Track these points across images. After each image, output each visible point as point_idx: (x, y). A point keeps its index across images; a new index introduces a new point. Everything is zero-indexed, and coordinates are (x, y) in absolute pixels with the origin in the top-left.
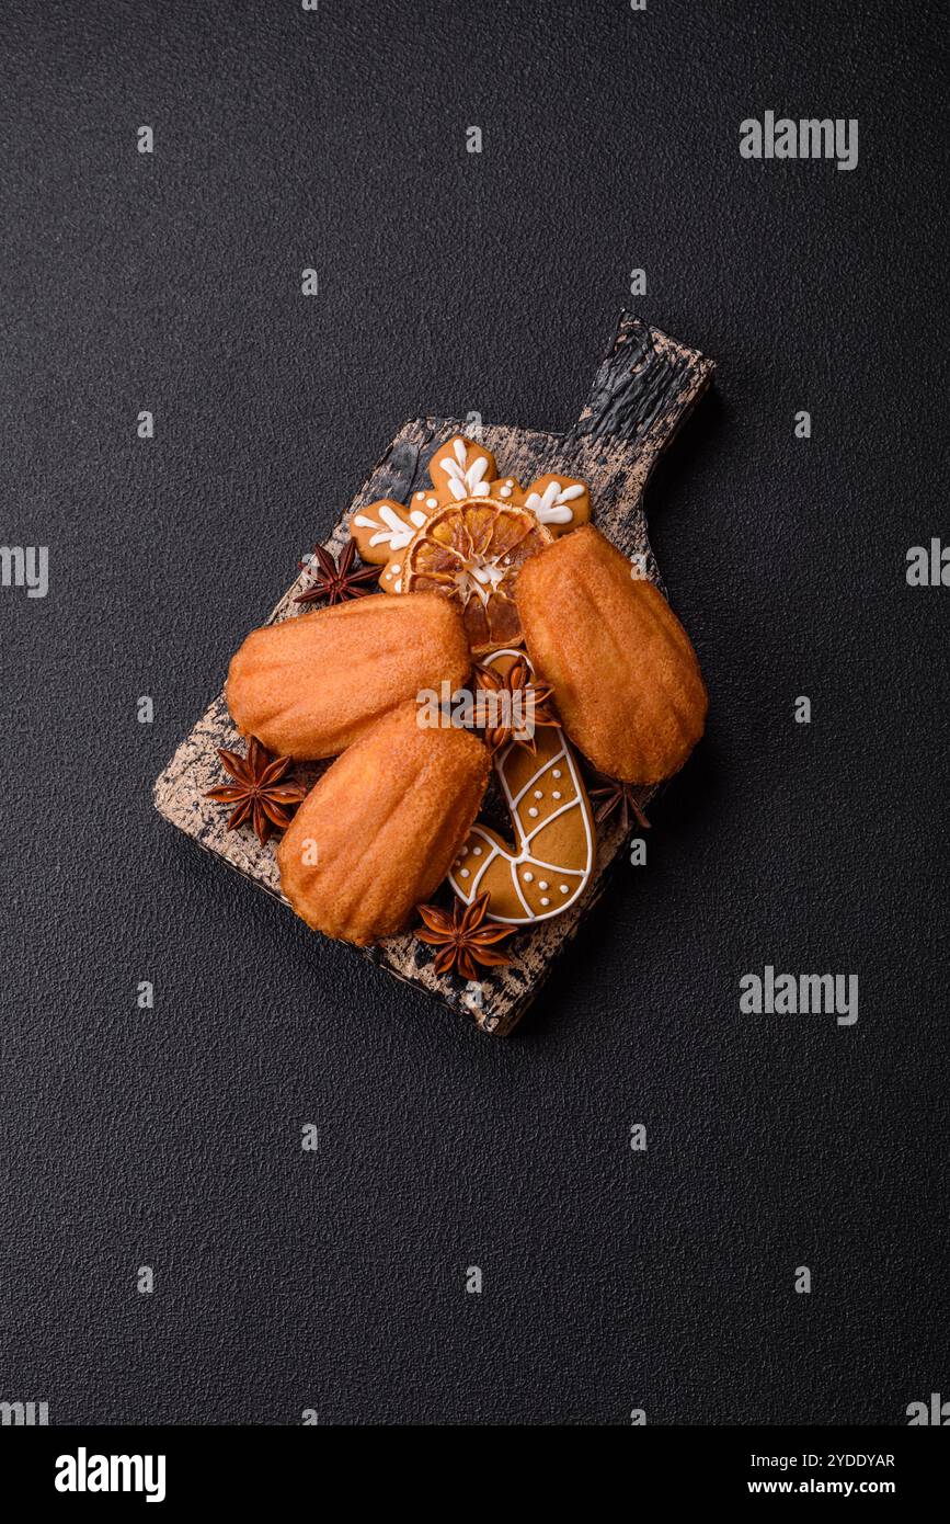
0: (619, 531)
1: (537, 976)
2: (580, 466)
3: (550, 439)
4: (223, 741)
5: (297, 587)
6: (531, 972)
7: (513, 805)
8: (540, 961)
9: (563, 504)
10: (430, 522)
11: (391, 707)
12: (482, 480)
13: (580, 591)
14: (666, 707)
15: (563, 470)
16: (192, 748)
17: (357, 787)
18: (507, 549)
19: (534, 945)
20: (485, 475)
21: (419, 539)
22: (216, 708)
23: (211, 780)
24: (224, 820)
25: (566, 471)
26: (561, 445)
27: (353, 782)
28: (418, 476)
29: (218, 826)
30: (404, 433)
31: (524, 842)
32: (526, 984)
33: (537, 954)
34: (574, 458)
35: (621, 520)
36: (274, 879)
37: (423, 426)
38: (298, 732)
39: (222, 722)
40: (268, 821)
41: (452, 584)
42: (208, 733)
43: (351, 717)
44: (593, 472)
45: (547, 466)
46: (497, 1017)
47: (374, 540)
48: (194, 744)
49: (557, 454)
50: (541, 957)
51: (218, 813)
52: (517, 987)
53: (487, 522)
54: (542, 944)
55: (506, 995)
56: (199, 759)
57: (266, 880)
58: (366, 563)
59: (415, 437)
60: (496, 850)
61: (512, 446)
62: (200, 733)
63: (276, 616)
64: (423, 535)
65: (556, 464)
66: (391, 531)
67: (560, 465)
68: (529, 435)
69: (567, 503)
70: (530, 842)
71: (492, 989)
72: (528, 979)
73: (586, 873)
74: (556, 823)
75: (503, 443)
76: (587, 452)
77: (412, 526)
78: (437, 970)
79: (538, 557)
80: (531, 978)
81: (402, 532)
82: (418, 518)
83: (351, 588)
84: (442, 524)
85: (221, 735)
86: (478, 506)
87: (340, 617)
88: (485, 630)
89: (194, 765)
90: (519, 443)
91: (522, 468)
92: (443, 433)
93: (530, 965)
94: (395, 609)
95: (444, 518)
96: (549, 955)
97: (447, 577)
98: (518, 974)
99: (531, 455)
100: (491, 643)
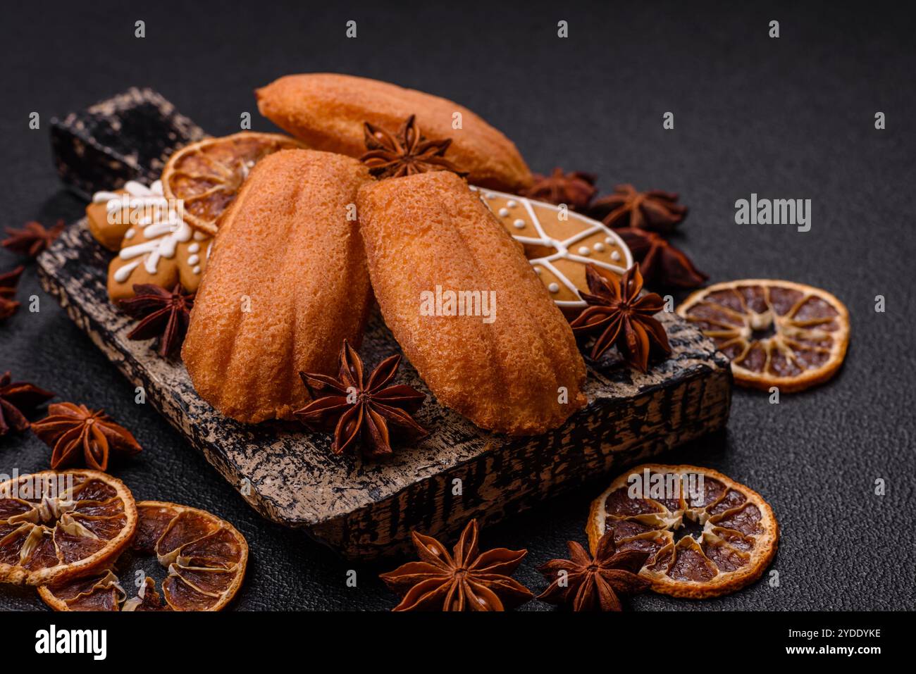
4: (276, 455)
16: (268, 480)
22: (235, 452)
24: (370, 474)
29: (374, 480)
31: (545, 239)
36: (465, 454)
39: (255, 451)
51: (359, 475)
56: (285, 477)
62: (254, 470)
70: (547, 233)
78: (643, 371)
85: (270, 455)
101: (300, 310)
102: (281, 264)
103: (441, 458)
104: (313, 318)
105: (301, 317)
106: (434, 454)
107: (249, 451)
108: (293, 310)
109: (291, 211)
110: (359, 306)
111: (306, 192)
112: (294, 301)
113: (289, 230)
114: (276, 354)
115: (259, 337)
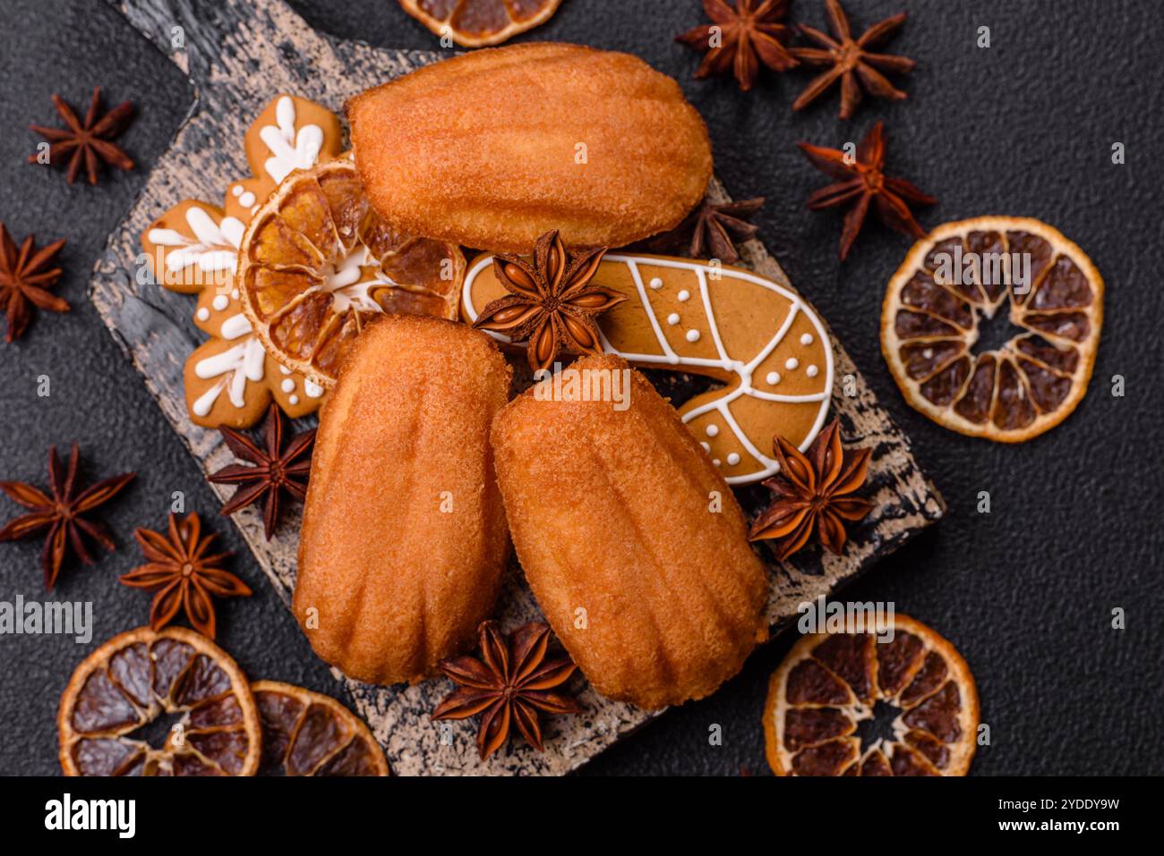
0: (355, 82)
1: (893, 427)
2: (247, 97)
3: (194, 121)
4: (413, 711)
5: (250, 530)
6: (887, 432)
7: (672, 358)
8: (876, 414)
9: (296, 131)
10: (250, 311)
11: (489, 458)
12: (218, 225)
13: (440, 143)
14: (630, 104)
15: (243, 121)
16: (405, 756)
17: (574, 549)
18: (331, 225)
19: (853, 414)
20: (211, 217)
21: (266, 335)
22: (366, 702)
23: (460, 747)
24: (520, 752)
25: (247, 118)
26: (210, 110)
27: (564, 552)
28: (169, 311)
29: (525, 763)
30: (103, 308)
31: (725, 363)
32: (898, 444)
33: (866, 414)
34: (235, 101)
35: (342, 73)
36: (627, 717)
37: (106, 279)
38: (461, 602)
39: (388, 702)
40: (555, 691)
41: (343, 318)
42: (395, 727)
43: (476, 517)
44: (263, 83)
45: (229, 138)
46: (927, 498)
47: (237, 399)
48: (401, 751)
49: (220, 118)
50: (872, 411)
51: (508, 754)
52: (899, 459)
53: (282, 236)
54: (856, 403)
55: (903, 476)
56: (425, 753)
57: (625, 728)
58: (258, 424)
59: (114, 295)
60: (721, 403)
61: (183, 173)
62: (390, 737)
63: (277, 574)
64: (264, 328)
65: (231, 127)
66: (233, 371)
67: (236, 122)
68: (179, 145)
69: (297, 125)
70: (730, 356)
71: (887, 490)
72: (894, 440)
73: (797, 303)
74: (719, 312)
75: (173, 183)
76: (234, 80)
77: (241, 339)
78: (837, 552)
79: (369, 182)
80: (894, 435)
81: (242, 358)
82: (232, 326)
83: (287, 456)
84: (259, 295)
85: (405, 710)
86: (257, 240)
87: (332, 479)
88: (427, 300)
89: (429, 762)
90: (183, 162)
91: (217, 171)
92: (126, 256)
93: (876, 429)
94: (356, 401)
95: (252, 291)
96: (873, 400)
97: (331, 321)
98: (883, 450)
99: (205, 153)
100: (447, 297)
101: (429, 594)
102: (403, 530)
103: (601, 724)
104: (447, 599)
105: (432, 604)
106: (592, 717)
107: (382, 702)
108: (422, 593)
109: (410, 454)
110: (499, 556)
111: (427, 427)
112: (422, 583)
113: (409, 483)
114: (406, 647)
115: (384, 630)
